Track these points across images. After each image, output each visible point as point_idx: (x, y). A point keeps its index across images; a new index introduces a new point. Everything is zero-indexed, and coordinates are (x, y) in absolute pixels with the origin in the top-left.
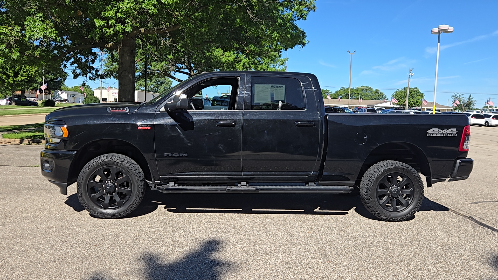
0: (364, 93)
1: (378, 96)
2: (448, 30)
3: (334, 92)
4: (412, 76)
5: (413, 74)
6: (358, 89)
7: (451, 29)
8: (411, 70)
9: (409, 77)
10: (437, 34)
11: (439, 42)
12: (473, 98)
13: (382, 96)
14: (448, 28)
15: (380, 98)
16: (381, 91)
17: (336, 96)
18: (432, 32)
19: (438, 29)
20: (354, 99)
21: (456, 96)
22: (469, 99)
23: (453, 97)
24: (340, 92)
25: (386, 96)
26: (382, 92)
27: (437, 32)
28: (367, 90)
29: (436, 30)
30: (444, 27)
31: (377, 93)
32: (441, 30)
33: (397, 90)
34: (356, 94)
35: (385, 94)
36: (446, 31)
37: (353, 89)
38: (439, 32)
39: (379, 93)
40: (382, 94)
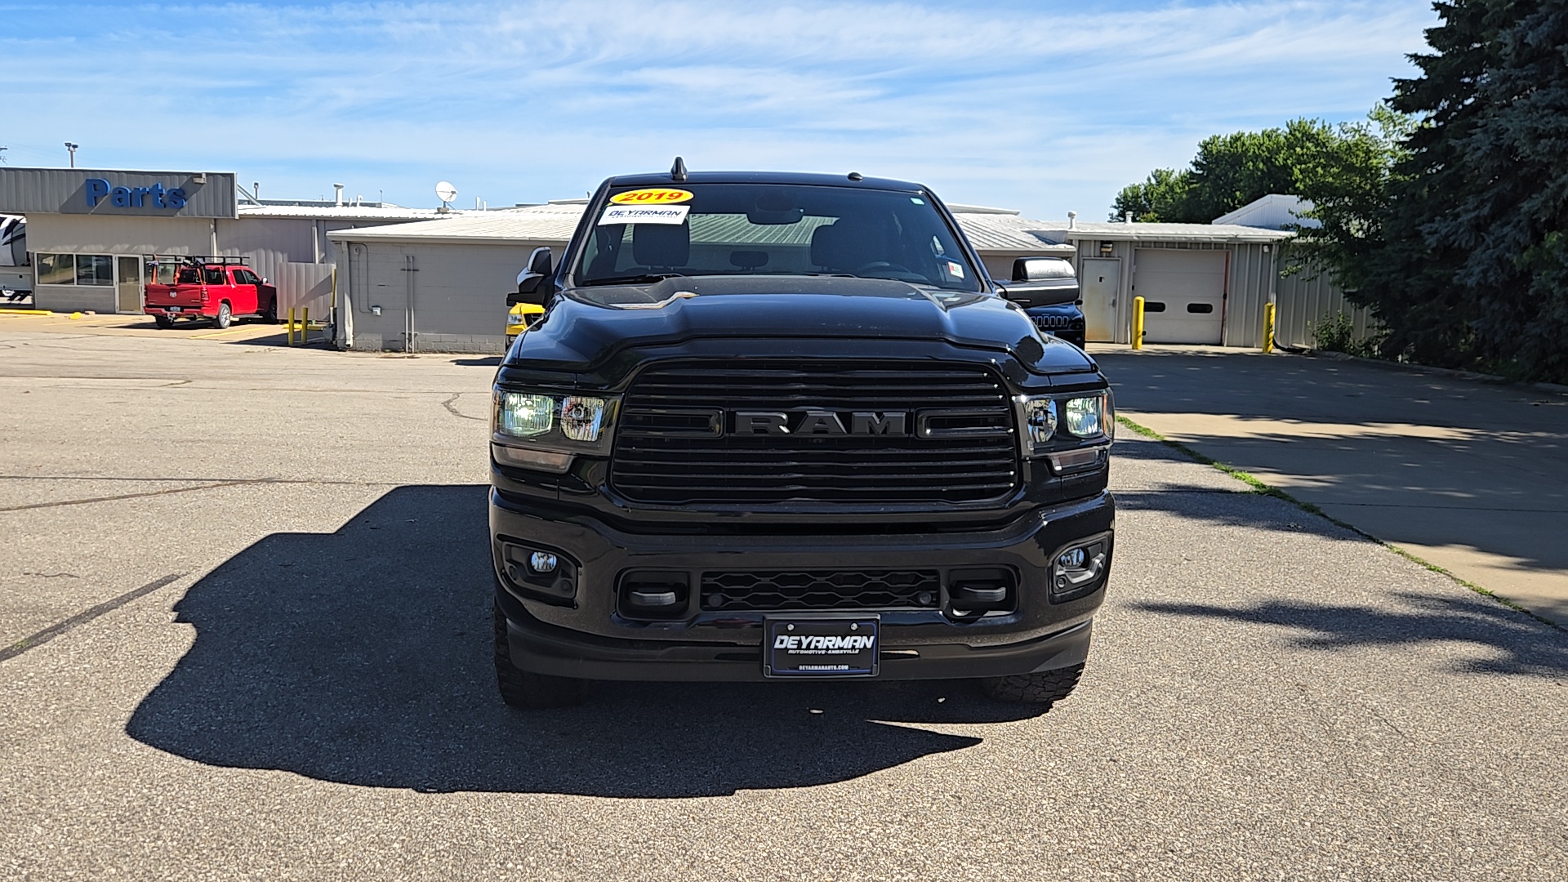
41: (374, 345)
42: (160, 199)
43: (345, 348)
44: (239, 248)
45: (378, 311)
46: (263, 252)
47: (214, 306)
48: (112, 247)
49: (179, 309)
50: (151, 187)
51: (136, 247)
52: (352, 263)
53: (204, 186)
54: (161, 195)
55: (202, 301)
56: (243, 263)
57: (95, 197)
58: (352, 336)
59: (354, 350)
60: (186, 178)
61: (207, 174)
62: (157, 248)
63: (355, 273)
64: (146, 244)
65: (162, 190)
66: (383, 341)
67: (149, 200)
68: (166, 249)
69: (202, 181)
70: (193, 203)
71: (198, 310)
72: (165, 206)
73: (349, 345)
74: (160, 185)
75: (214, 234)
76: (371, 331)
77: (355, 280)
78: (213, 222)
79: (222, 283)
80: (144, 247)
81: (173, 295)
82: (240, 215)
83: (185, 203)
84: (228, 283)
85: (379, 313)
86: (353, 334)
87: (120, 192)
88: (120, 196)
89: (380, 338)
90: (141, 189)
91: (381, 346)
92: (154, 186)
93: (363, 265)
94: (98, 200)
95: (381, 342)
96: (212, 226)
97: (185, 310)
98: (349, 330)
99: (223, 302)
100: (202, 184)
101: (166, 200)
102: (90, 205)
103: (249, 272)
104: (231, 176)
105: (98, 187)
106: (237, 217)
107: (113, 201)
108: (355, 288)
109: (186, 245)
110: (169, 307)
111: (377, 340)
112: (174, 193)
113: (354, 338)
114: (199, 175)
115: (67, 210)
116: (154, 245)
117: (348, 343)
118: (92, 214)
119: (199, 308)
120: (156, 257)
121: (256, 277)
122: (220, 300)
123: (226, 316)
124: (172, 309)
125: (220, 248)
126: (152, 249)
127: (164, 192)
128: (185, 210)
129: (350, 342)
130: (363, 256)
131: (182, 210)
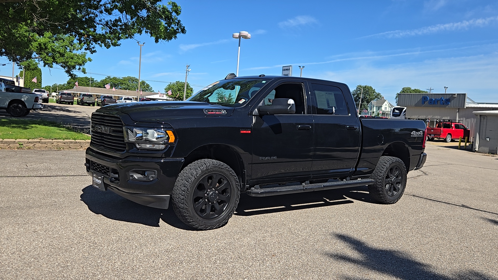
0: (130, 84)
1: (144, 87)
2: (247, 36)
3: (99, 81)
4: (189, 71)
5: (190, 70)
6: (124, 79)
7: (249, 35)
8: (188, 66)
9: (186, 73)
10: (238, 38)
11: (239, 46)
12: (232, 96)
13: (148, 88)
14: (248, 35)
15: (147, 90)
16: (147, 82)
17: (101, 86)
18: (233, 36)
19: (240, 34)
20: (121, 89)
21: (219, 93)
22: (230, 96)
23: (217, 94)
24: (106, 81)
25: (151, 88)
26: (148, 84)
27: (238, 37)
28: (133, 81)
29: (237, 35)
30: (244, 33)
31: (143, 84)
32: (242, 36)
33: (170, 84)
34: (122, 84)
35: (151, 86)
36: (245, 37)
37: (119, 79)
38: (240, 37)
39: (145, 84)
40: (148, 86)
41: (485, 151)
42: (442, 102)
43: (475, 151)
44: (465, 118)
45: (488, 139)
46: (473, 119)
47: (445, 135)
48: (427, 116)
49: (434, 135)
50: (440, 98)
51: (434, 117)
52: (481, 122)
53: (456, 98)
54: (443, 101)
55: (441, 133)
56: (460, 122)
57: (424, 102)
58: (478, 147)
59: (478, 152)
60: (451, 95)
61: (458, 94)
62: (440, 117)
63: (482, 126)
64: (437, 115)
65: (443, 99)
66: (489, 150)
67: (439, 102)
68: (443, 117)
69: (455, 96)
70: (452, 103)
71: (439, 136)
72: (443, 104)
73: (476, 150)
74: (443, 98)
75: (458, 113)
76: (485, 146)
77: (481, 128)
78: (458, 109)
79: (450, 128)
80: (436, 117)
81: (432, 131)
82: (466, 107)
83: (449, 103)
84: (452, 128)
85: (488, 140)
86: (479, 146)
87: (431, 100)
88: (431, 101)
89: (488, 149)
90: (437, 99)
91: (488, 152)
92: (441, 98)
93: (485, 123)
94: (425, 102)
95: (488, 150)
96: (457, 111)
97: (435, 136)
98: (477, 145)
99: (449, 134)
100: (456, 97)
101: (444, 102)
102: (422, 104)
103: (462, 125)
104: (465, 94)
105: (425, 99)
106: (465, 108)
107: (429, 103)
108: (481, 131)
109: (449, 116)
110: (431, 134)
111: (487, 149)
112: (447, 100)
113: (478, 148)
114: (455, 94)
115: (416, 105)
116: (440, 116)
117: (476, 149)
118: (423, 106)
119: (439, 135)
120: (430, 119)
121: (464, 127)
122: (447, 133)
123: (449, 139)
124: (431, 135)
125: (459, 118)
126: (439, 117)
127: (444, 100)
128: (449, 105)
129: (477, 149)
130: (485, 120)
131: (448, 105)
